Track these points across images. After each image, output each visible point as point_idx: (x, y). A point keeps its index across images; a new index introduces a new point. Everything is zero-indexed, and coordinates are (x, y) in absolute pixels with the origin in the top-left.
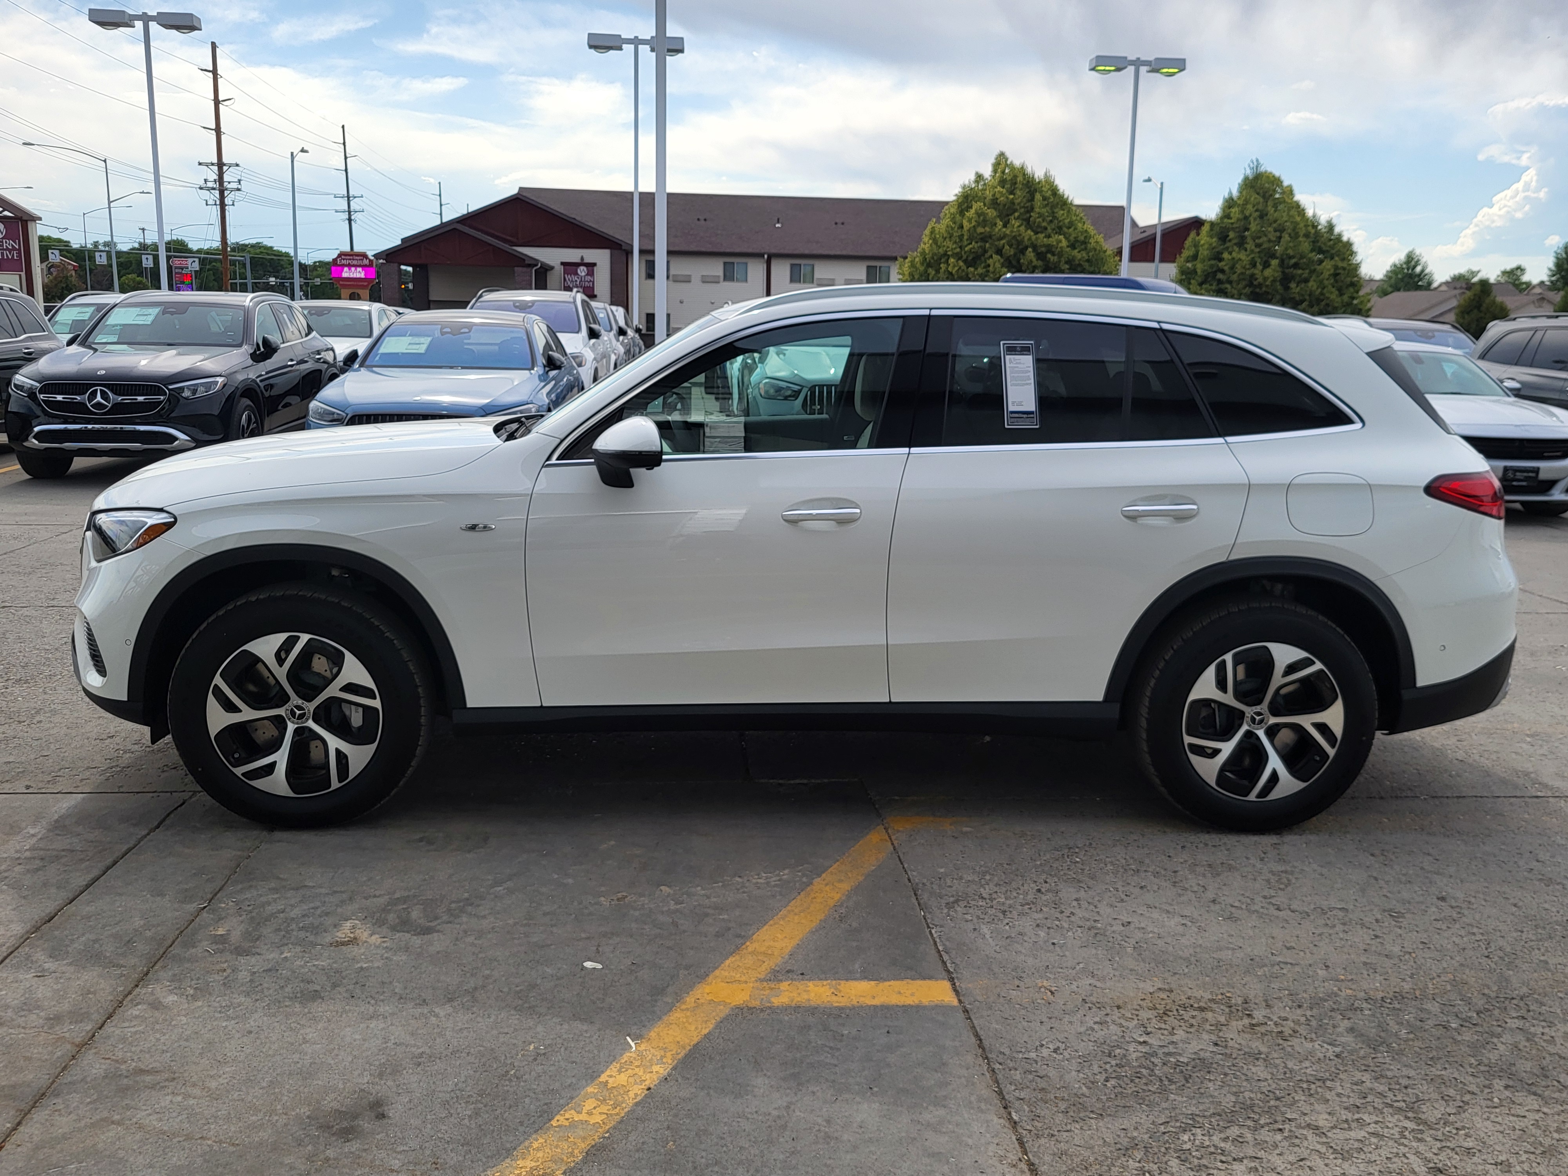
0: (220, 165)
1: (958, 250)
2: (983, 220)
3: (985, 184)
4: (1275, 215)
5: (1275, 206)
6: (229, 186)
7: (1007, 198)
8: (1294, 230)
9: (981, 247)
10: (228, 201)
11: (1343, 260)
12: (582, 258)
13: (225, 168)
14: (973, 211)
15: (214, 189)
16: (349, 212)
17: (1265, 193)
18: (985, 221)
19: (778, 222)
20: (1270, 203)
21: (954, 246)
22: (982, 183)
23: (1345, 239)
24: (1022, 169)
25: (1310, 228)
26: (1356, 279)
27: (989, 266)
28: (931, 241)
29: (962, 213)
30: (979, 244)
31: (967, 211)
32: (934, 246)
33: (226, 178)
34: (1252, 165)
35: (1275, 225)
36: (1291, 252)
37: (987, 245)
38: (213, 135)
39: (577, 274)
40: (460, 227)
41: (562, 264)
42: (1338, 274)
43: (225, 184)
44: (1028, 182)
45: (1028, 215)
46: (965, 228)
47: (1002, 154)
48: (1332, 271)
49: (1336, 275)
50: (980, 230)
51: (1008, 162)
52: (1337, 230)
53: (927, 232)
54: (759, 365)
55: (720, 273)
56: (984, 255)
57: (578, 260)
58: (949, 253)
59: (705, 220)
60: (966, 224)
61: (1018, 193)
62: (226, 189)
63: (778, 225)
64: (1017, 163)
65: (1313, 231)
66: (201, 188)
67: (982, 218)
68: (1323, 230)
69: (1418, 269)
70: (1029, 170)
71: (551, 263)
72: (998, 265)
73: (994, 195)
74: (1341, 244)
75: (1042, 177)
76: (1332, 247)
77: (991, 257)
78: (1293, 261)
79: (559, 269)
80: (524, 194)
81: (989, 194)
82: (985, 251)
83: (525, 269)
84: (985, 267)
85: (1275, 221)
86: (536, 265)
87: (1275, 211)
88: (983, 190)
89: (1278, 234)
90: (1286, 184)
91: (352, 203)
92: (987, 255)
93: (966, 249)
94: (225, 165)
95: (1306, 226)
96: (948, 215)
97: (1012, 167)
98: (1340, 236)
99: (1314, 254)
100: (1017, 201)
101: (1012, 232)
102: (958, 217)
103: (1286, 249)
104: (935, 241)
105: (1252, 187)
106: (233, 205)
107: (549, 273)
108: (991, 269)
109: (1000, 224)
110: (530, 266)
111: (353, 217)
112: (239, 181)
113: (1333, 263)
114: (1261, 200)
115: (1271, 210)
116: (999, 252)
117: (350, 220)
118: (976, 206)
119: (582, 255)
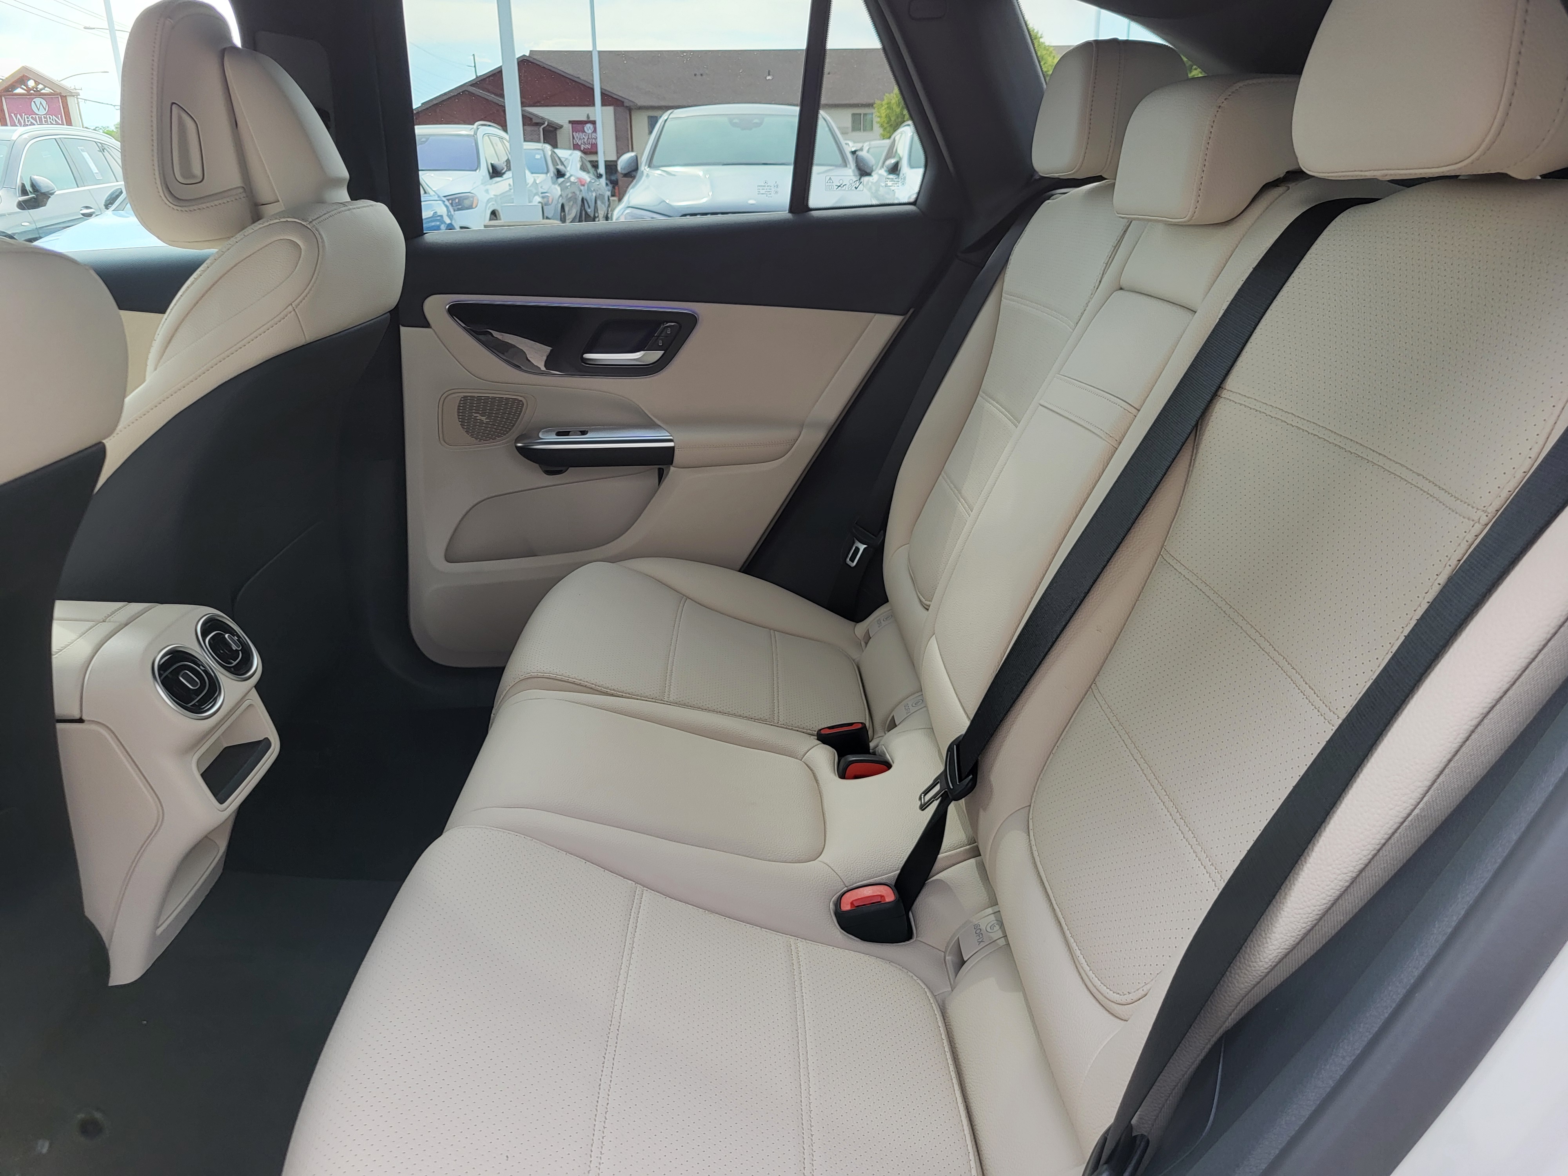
12: (588, 117)
19: (769, 75)
39: (584, 132)
40: (473, 89)
41: (570, 122)
57: (585, 119)
59: (702, 75)
63: (769, 78)
71: (560, 122)
79: (568, 127)
80: (535, 57)
83: (533, 128)
86: (544, 124)
107: (558, 132)
110: (538, 124)
119: (587, 113)
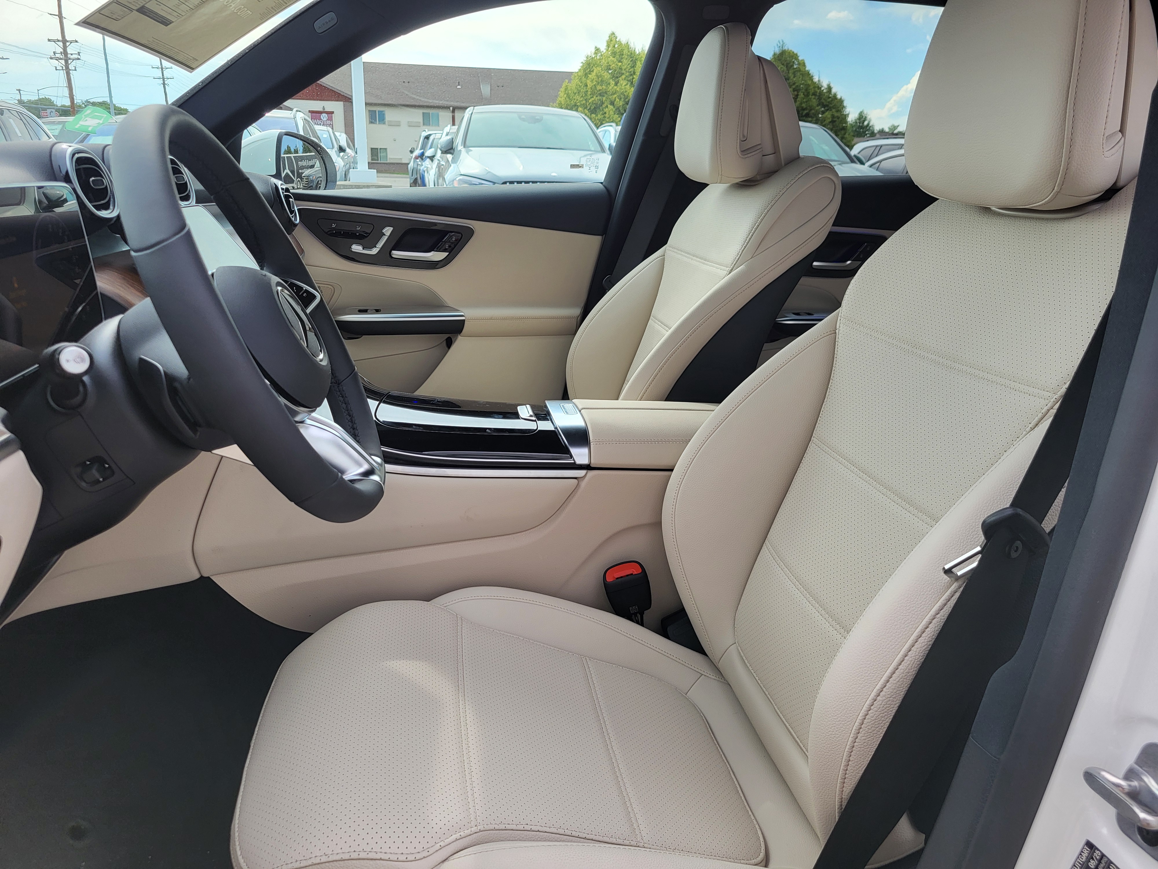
0: (64, 41)
1: (584, 102)
2: (601, 81)
3: (602, 55)
4: (794, 79)
5: (794, 73)
6: (72, 57)
7: (617, 65)
8: (806, 90)
9: (600, 100)
10: (71, 67)
11: (838, 111)
12: (324, 108)
13: (68, 44)
14: (594, 74)
15: (61, 59)
16: (164, 79)
17: (787, 64)
18: (602, 81)
19: (459, 85)
20: (791, 71)
21: (581, 99)
22: (599, 54)
23: (839, 97)
24: (627, 45)
25: (816, 89)
26: (844, 125)
27: (605, 113)
28: (565, 96)
29: (586, 75)
30: (598, 98)
31: (590, 74)
32: (567, 99)
33: (69, 51)
34: (779, 45)
35: (794, 87)
36: (804, 105)
37: (604, 98)
38: (57, 20)
39: (321, 119)
41: (310, 111)
42: (835, 121)
43: (69, 56)
44: (631, 53)
45: (631, 77)
46: (589, 86)
47: (613, 34)
48: (830, 120)
49: (833, 122)
50: (599, 87)
51: (617, 40)
52: (833, 91)
53: (562, 89)
54: (452, 165)
55: (421, 120)
56: (602, 106)
57: (321, 110)
58: (578, 104)
59: (409, 82)
60: (589, 82)
61: (624, 61)
62: (70, 59)
63: (458, 87)
64: (624, 41)
65: (818, 91)
66: (51, 58)
67: (600, 79)
68: (825, 91)
69: (866, 123)
70: (632, 45)
72: (612, 113)
73: (608, 63)
74: (836, 101)
75: (640, 51)
76: (830, 103)
77: (607, 107)
78: (806, 112)
81: (604, 62)
82: (603, 103)
84: (603, 114)
85: (794, 84)
87: (794, 77)
88: (600, 59)
89: (796, 93)
90: (800, 58)
91: (164, 72)
92: (604, 106)
93: (590, 101)
94: (68, 41)
95: (814, 87)
96: (577, 77)
97: (620, 44)
98: (835, 95)
99: (819, 107)
100: (623, 68)
101: (621, 89)
102: (584, 79)
103: (801, 103)
104: (568, 96)
105: (780, 60)
106: (75, 70)
108: (607, 115)
109: (612, 83)
111: (166, 83)
112: (79, 54)
113: (831, 113)
114: (785, 68)
115: (791, 75)
116: (612, 103)
117: (164, 84)
118: (596, 70)
119: (323, 105)
